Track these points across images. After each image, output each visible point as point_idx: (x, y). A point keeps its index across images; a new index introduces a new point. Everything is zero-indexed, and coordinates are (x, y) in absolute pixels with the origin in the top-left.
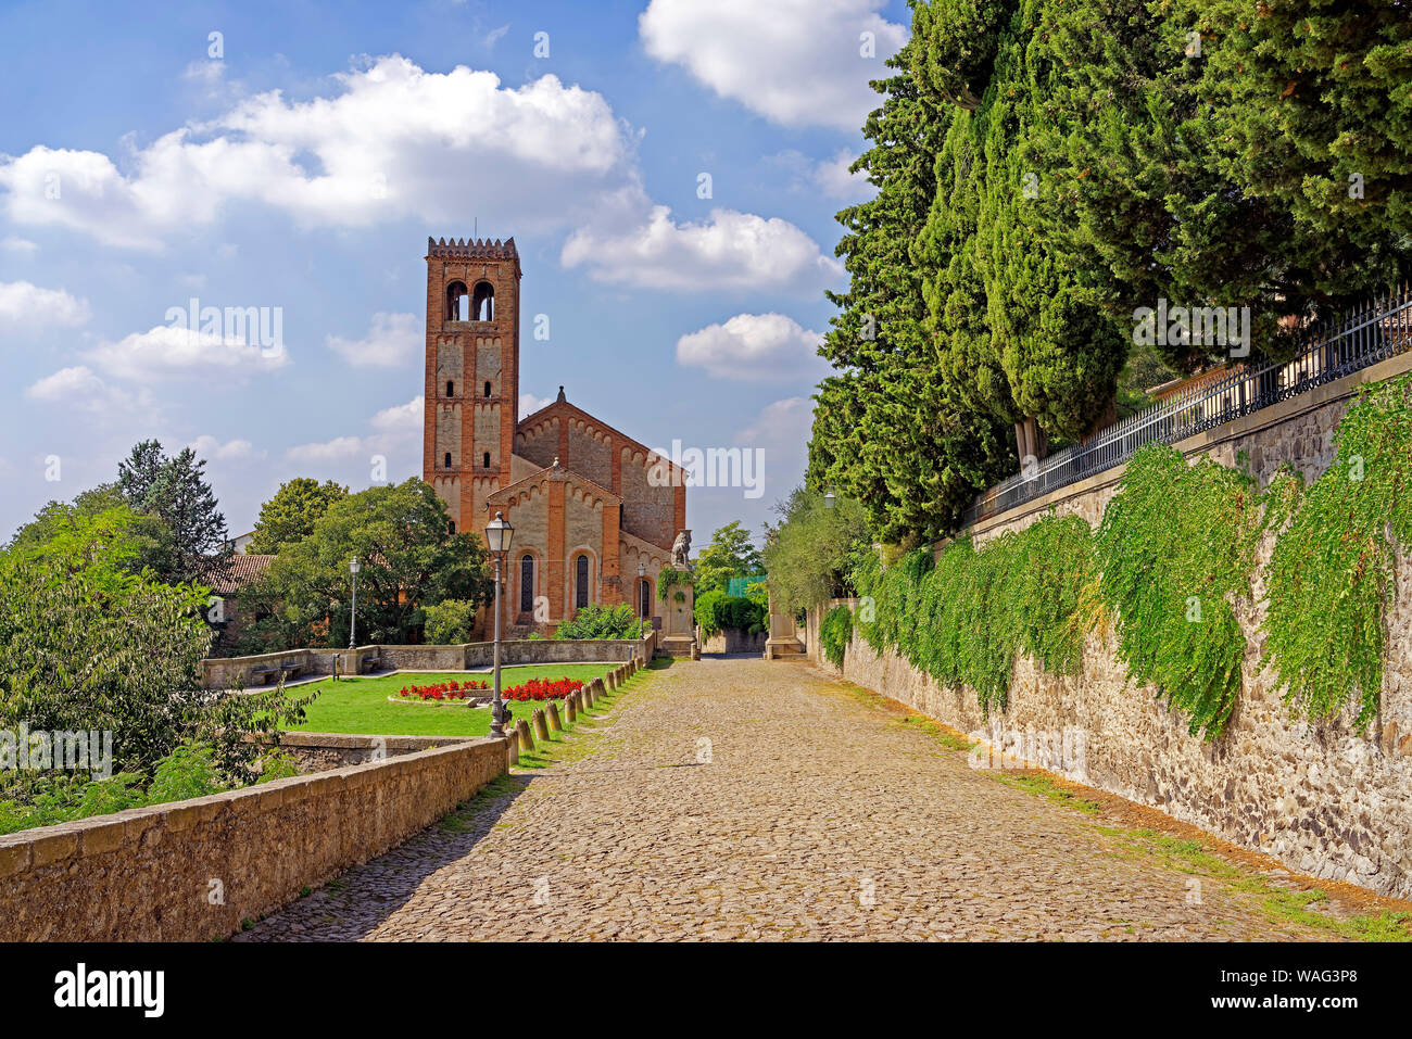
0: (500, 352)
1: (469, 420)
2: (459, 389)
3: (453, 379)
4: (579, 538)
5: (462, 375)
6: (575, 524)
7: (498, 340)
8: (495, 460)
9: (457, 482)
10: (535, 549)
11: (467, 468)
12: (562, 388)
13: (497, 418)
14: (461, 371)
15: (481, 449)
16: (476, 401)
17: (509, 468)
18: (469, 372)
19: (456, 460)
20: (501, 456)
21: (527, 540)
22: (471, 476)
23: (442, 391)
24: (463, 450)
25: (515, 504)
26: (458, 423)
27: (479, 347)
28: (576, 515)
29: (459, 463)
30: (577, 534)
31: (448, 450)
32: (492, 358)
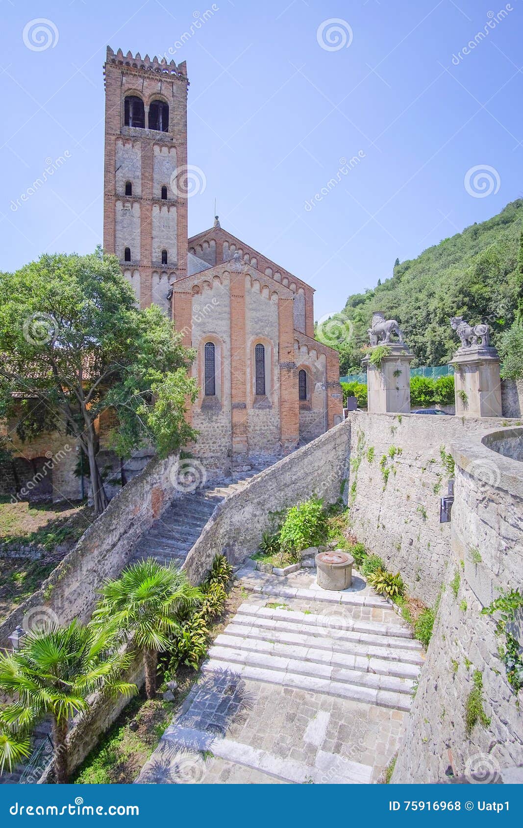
0: (175, 160)
1: (146, 220)
2: (137, 190)
3: (131, 180)
4: (258, 327)
5: (140, 177)
6: (254, 314)
7: (173, 150)
8: (172, 257)
9: (137, 276)
10: (219, 337)
11: (145, 263)
12: (217, 218)
13: (173, 219)
14: (139, 174)
15: (159, 247)
16: (154, 201)
17: (186, 264)
18: (147, 174)
19: (136, 255)
20: (178, 254)
21: (209, 327)
22: (151, 270)
23: (121, 190)
24: (142, 246)
25: (197, 293)
26: (137, 221)
27: (156, 154)
28: (254, 306)
29: (138, 258)
30: (256, 323)
31: (127, 244)
32: (167, 165)
